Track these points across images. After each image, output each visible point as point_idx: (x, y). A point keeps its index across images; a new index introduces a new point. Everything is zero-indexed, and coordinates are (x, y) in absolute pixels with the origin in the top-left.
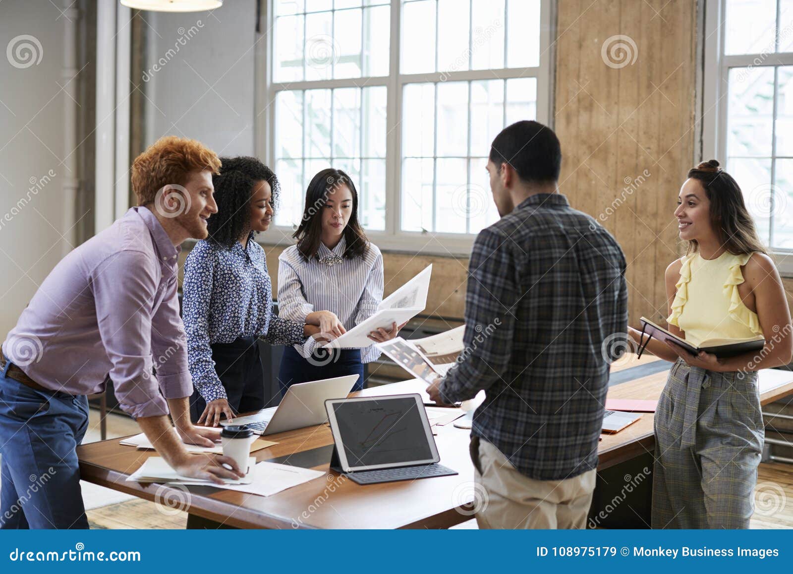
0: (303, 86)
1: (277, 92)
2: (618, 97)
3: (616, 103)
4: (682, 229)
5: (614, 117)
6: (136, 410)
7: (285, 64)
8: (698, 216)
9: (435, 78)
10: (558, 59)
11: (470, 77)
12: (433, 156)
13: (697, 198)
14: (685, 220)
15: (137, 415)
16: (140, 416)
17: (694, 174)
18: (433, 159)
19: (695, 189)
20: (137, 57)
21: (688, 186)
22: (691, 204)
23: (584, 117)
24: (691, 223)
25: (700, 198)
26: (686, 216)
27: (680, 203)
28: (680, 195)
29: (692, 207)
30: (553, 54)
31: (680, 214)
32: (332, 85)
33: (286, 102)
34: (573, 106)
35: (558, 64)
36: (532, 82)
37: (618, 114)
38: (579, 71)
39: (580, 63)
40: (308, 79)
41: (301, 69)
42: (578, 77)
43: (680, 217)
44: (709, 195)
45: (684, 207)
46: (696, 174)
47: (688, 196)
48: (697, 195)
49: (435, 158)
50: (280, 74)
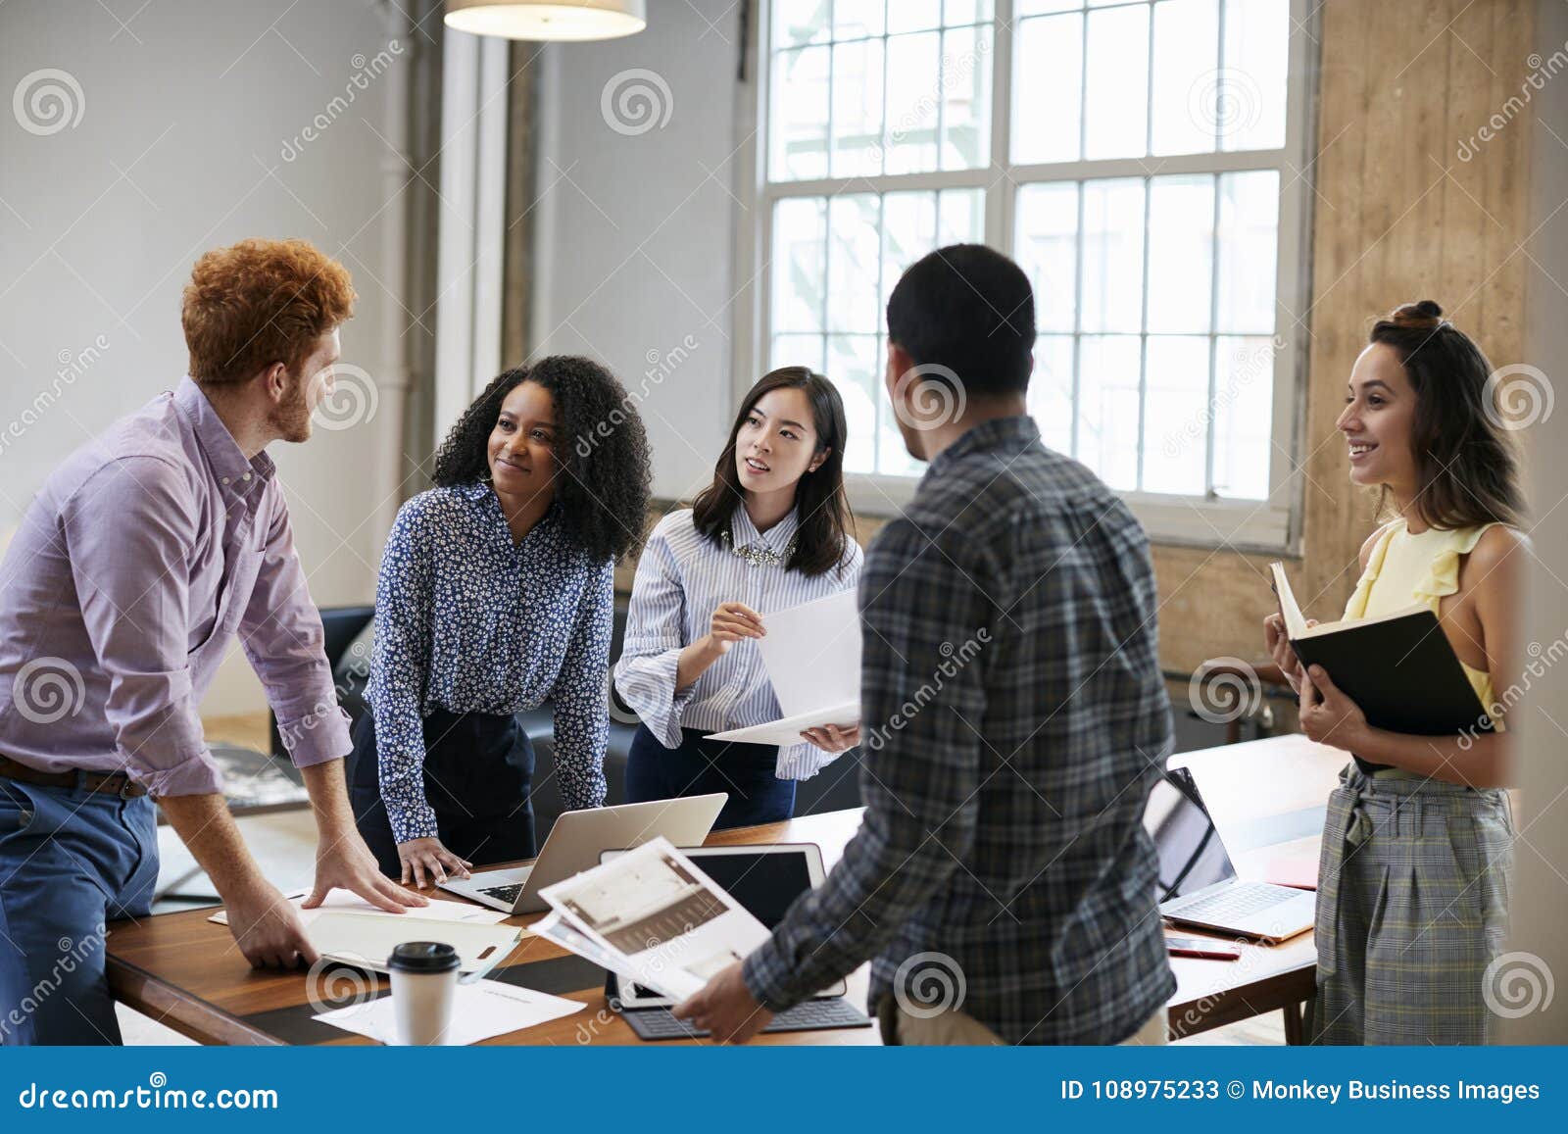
0: (826, 189)
1: (776, 199)
2: (1443, 210)
3: (1437, 223)
4: (1357, 462)
5: (1433, 252)
6: (156, 780)
7: (795, 147)
8: (1389, 429)
9: (1082, 173)
10: (1322, 130)
11: (1147, 169)
12: (1071, 330)
13: (1388, 389)
14: (1361, 438)
15: (156, 790)
16: (162, 793)
17: (1383, 333)
18: (1071, 340)
19: (1383, 367)
20: (520, 131)
21: (1371, 360)
22: (1377, 402)
23: (1371, 250)
24: (1375, 446)
25: (1393, 389)
26: (1362, 429)
27: (1351, 400)
28: (1350, 382)
29: (1377, 409)
30: (1311, 122)
31: (1352, 424)
32: (883, 185)
33: (793, 220)
34: (1350, 228)
35: (1321, 141)
36: (1272, 178)
37: (1442, 245)
38: (1363, 158)
39: (1365, 139)
40: (837, 174)
41: (822, 157)
42: (1361, 167)
43: (1350, 431)
44: (1415, 380)
45: (1359, 407)
46: (1385, 334)
47: (1367, 385)
48: (1389, 384)
49: (1077, 336)
50: (781, 167)
